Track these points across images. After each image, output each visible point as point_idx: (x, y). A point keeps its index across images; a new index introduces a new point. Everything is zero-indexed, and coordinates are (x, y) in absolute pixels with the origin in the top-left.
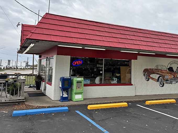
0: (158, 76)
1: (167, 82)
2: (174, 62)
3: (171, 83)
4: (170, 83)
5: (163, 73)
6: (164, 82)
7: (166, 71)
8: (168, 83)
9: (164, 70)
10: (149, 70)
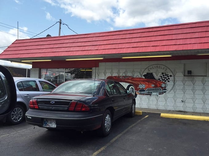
0: (128, 84)
1: (142, 92)
2: (156, 65)
3: (150, 95)
4: (147, 95)
5: (136, 81)
6: (137, 93)
7: (140, 78)
8: (144, 95)
9: (137, 77)
10: (114, 77)
